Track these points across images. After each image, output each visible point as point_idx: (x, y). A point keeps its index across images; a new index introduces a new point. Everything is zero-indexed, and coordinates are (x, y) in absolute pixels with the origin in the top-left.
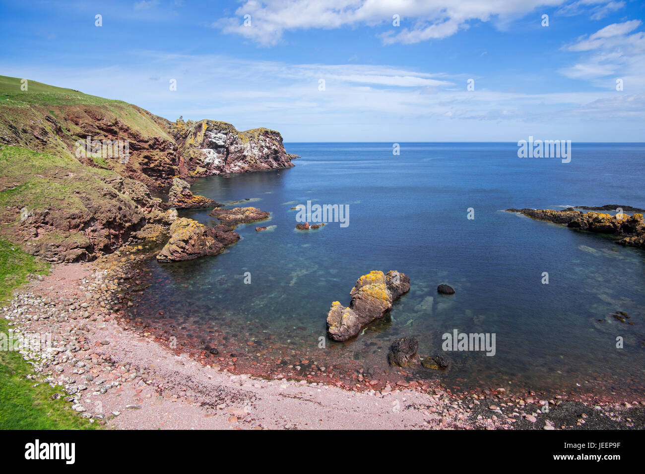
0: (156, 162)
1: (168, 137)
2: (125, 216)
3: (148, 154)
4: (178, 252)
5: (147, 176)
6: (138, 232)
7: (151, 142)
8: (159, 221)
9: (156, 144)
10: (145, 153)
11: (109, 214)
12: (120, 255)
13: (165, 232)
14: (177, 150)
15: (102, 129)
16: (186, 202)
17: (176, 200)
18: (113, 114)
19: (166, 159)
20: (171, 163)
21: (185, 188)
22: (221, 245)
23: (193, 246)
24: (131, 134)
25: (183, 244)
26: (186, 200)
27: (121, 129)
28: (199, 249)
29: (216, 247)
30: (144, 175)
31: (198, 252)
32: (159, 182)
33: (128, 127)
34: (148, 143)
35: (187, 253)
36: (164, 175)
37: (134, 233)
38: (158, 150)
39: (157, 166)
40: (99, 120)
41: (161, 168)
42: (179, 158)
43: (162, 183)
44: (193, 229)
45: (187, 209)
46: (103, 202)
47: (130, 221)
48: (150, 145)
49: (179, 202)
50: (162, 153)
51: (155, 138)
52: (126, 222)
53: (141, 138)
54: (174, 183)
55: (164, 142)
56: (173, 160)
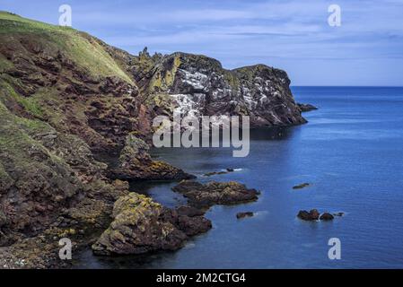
0: (108, 112)
1: (126, 76)
2: (56, 186)
3: (98, 100)
4: (122, 241)
5: (94, 131)
6: (73, 209)
7: (102, 84)
8: (101, 195)
9: (110, 86)
10: (95, 99)
11: (34, 181)
12: (44, 239)
13: (107, 212)
14: (137, 94)
15: (39, 65)
16: (142, 171)
17: (128, 167)
18: (55, 45)
19: (121, 108)
20: (127, 112)
21: (141, 149)
22: (183, 235)
23: (143, 233)
24: (77, 72)
25: (129, 230)
26: (142, 168)
27: (64, 65)
28: (151, 239)
29: (177, 238)
30: (90, 129)
31: (150, 243)
32: (109, 140)
33: (74, 63)
34: (98, 85)
35: (134, 244)
36: (117, 130)
37: (67, 211)
38: (111, 94)
39: (109, 117)
40: (37, 53)
41: (113, 120)
42: (139, 107)
43: (114, 141)
44: (144, 209)
45: (143, 180)
46: (29, 165)
47: (61, 193)
48: (100, 88)
49: (133, 169)
50: (115, 100)
51: (108, 78)
52: (57, 193)
53: (89, 78)
54: (127, 142)
55: (120, 83)
56: (131, 109)
